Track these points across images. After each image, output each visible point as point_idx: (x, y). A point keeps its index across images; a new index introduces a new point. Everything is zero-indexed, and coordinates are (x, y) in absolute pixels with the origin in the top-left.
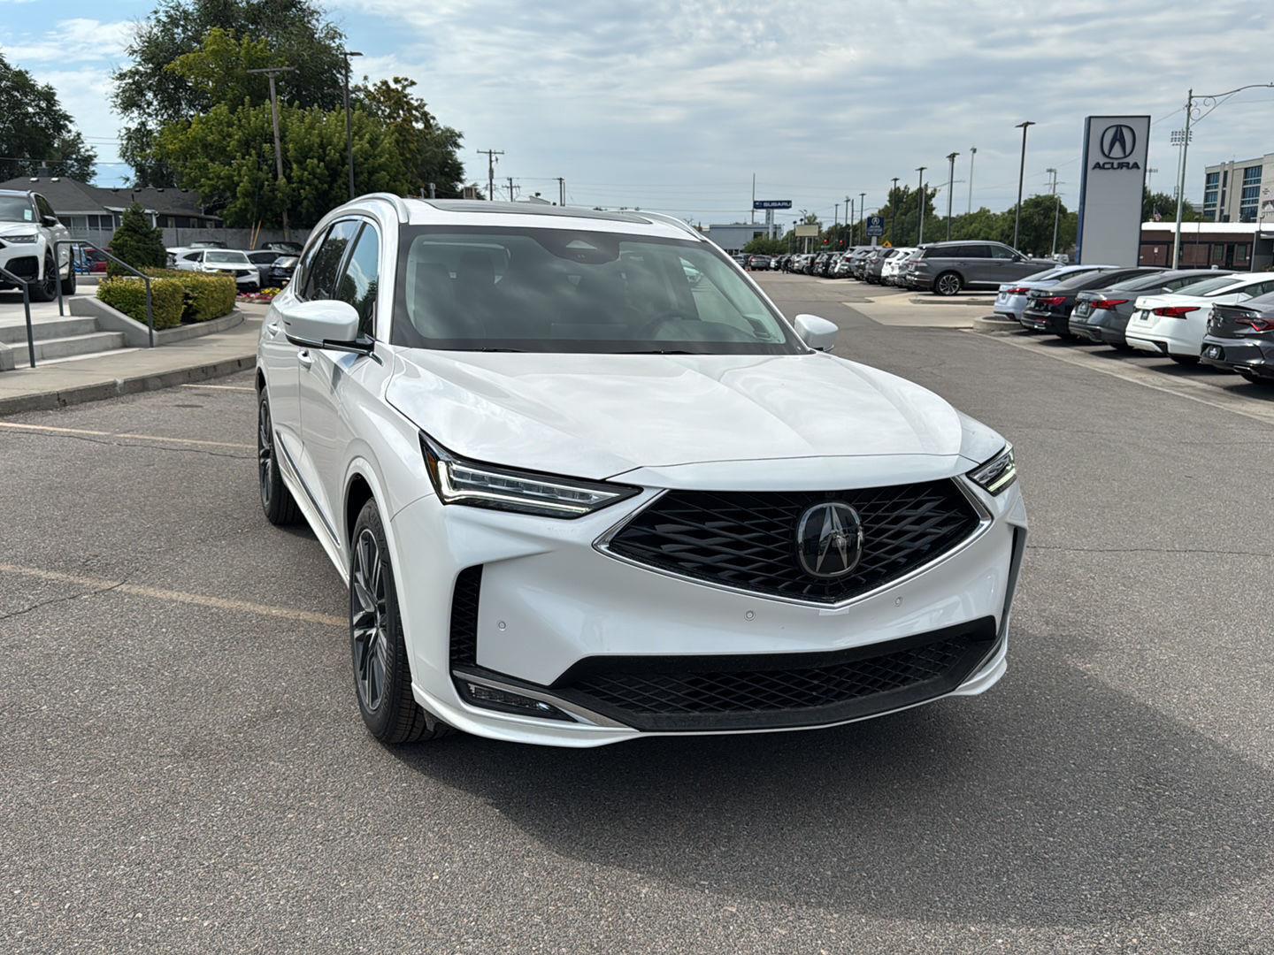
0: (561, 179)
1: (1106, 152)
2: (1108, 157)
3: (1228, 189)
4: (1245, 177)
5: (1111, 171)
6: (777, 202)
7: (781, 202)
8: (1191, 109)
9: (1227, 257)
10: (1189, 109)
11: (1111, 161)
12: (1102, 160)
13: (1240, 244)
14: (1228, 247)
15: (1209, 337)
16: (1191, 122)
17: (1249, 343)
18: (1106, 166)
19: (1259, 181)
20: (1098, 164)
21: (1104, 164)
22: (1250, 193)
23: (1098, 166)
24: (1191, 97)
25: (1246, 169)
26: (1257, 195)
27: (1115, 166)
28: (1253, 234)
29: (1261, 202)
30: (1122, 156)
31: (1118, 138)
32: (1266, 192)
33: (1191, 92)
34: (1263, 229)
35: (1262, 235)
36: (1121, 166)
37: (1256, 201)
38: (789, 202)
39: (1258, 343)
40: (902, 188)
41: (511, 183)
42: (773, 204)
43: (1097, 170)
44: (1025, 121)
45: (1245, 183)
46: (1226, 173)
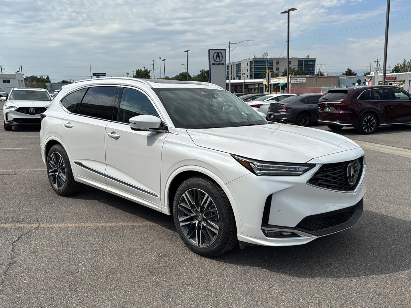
0: (21, 66)
1: (215, 60)
2: (215, 61)
3: (232, 70)
4: (237, 67)
5: (217, 65)
6: (101, 74)
7: (102, 74)
8: (230, 47)
9: (236, 89)
10: (229, 47)
11: (216, 62)
12: (214, 62)
13: (239, 86)
14: (236, 87)
15: (269, 112)
16: (230, 51)
17: (282, 113)
18: (216, 64)
19: (240, 68)
20: (213, 63)
21: (215, 63)
22: (238, 71)
23: (213, 64)
24: (230, 44)
25: (237, 64)
26: (240, 72)
27: (218, 64)
28: (243, 83)
29: (241, 73)
30: (219, 61)
31: (218, 56)
32: (242, 71)
33: (229, 42)
34: (245, 81)
35: (245, 83)
36: (219, 64)
37: (240, 73)
38: (105, 74)
39: (285, 113)
40: (140, 70)
41: (1, 68)
42: (99, 74)
43: (213, 65)
44: (187, 50)
45: (237, 68)
46: (232, 65)
